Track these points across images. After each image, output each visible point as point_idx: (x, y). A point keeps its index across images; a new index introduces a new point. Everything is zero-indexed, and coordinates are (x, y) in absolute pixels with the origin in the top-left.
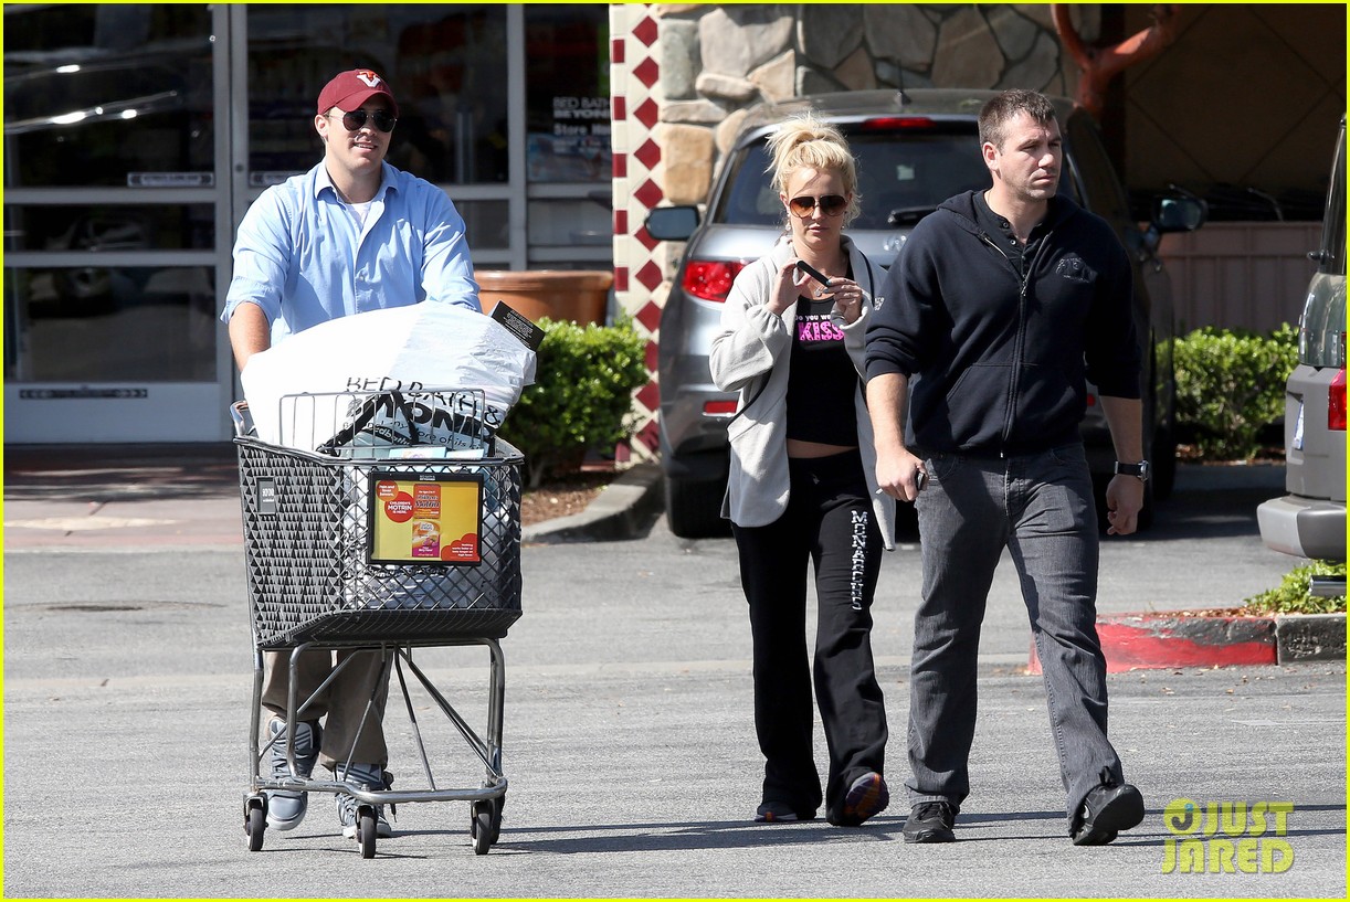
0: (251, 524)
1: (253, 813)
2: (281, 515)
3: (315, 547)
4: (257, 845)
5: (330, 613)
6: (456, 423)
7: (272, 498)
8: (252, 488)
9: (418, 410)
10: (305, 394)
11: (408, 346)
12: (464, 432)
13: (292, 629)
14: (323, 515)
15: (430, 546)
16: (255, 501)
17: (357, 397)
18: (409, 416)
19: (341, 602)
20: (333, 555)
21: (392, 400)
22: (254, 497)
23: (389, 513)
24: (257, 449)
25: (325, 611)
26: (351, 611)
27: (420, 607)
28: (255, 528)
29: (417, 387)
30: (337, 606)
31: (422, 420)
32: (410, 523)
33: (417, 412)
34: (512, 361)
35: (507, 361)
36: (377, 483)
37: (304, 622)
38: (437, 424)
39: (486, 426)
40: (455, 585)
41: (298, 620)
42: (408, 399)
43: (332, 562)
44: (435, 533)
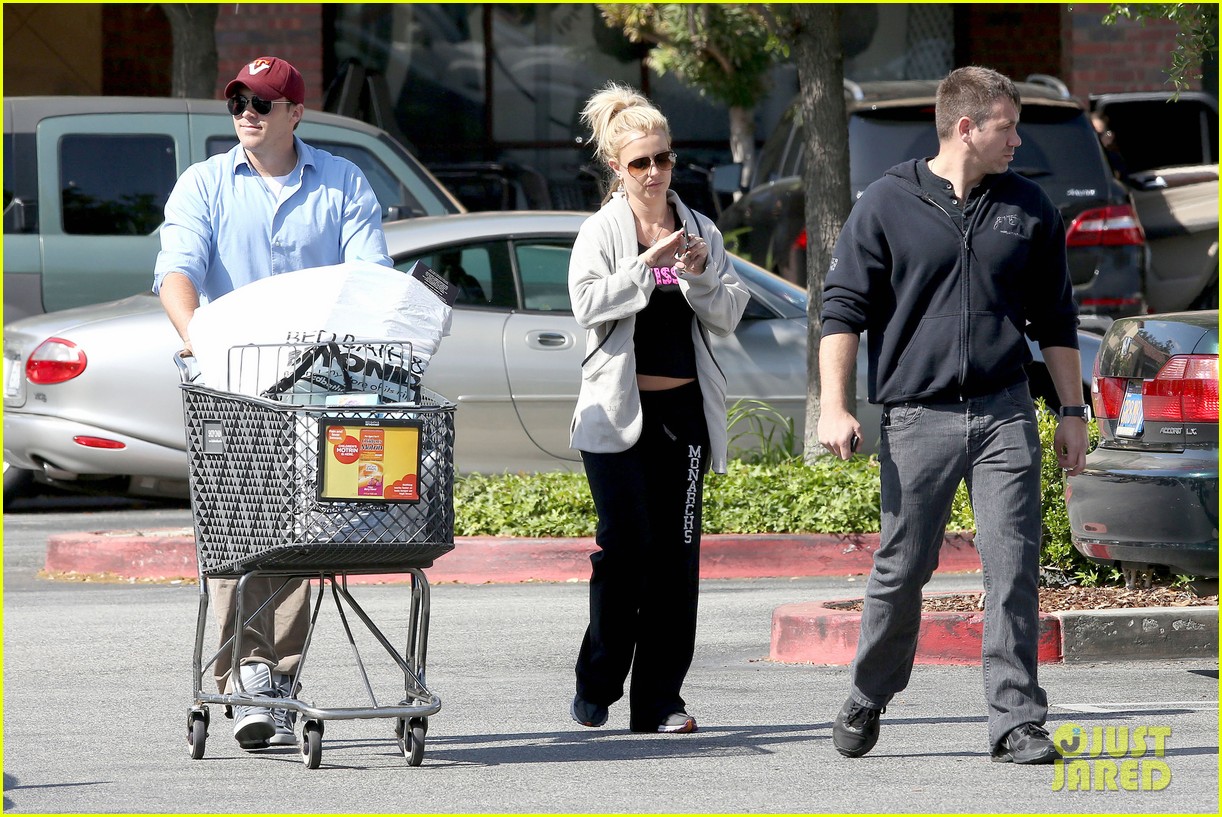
0: (197, 462)
1: (196, 724)
2: (230, 456)
3: (266, 485)
4: (199, 754)
5: (282, 546)
6: (386, 372)
7: (219, 438)
8: (198, 430)
9: (351, 360)
10: (251, 345)
11: (339, 302)
12: (393, 380)
13: (240, 559)
14: (276, 457)
15: (374, 486)
16: (200, 440)
17: (298, 348)
18: (344, 366)
19: (292, 535)
20: (286, 493)
21: (328, 351)
22: (200, 438)
23: (338, 456)
24: (203, 395)
25: (277, 543)
26: (302, 544)
27: (365, 541)
28: (201, 466)
29: (350, 339)
30: (289, 540)
31: (356, 369)
32: (357, 464)
33: (352, 362)
34: (431, 315)
35: (427, 315)
36: (327, 427)
37: (254, 553)
38: (369, 373)
39: (412, 375)
40: (396, 521)
41: (247, 551)
42: (343, 350)
43: (285, 500)
44: (379, 474)
